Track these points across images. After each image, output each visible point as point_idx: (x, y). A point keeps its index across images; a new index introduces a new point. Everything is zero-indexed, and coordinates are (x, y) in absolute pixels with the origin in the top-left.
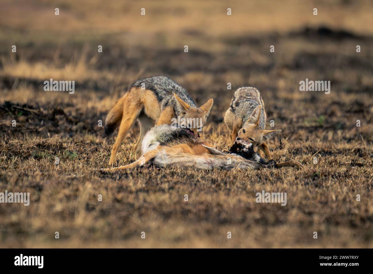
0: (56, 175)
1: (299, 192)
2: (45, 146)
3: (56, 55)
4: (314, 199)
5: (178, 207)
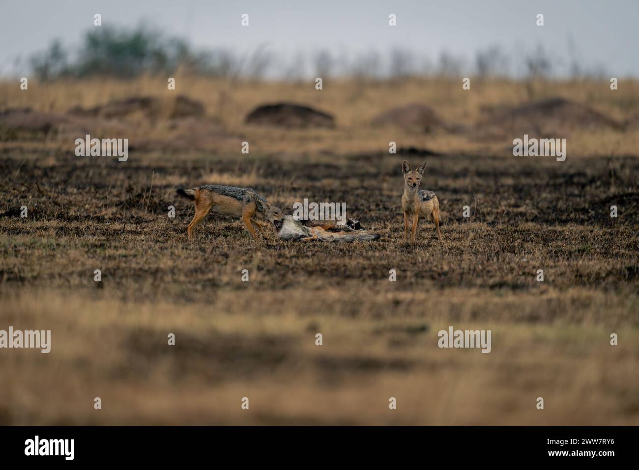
0: (238, 247)
1: (397, 256)
2: (230, 228)
3: (236, 168)
4: (407, 261)
5: (318, 267)
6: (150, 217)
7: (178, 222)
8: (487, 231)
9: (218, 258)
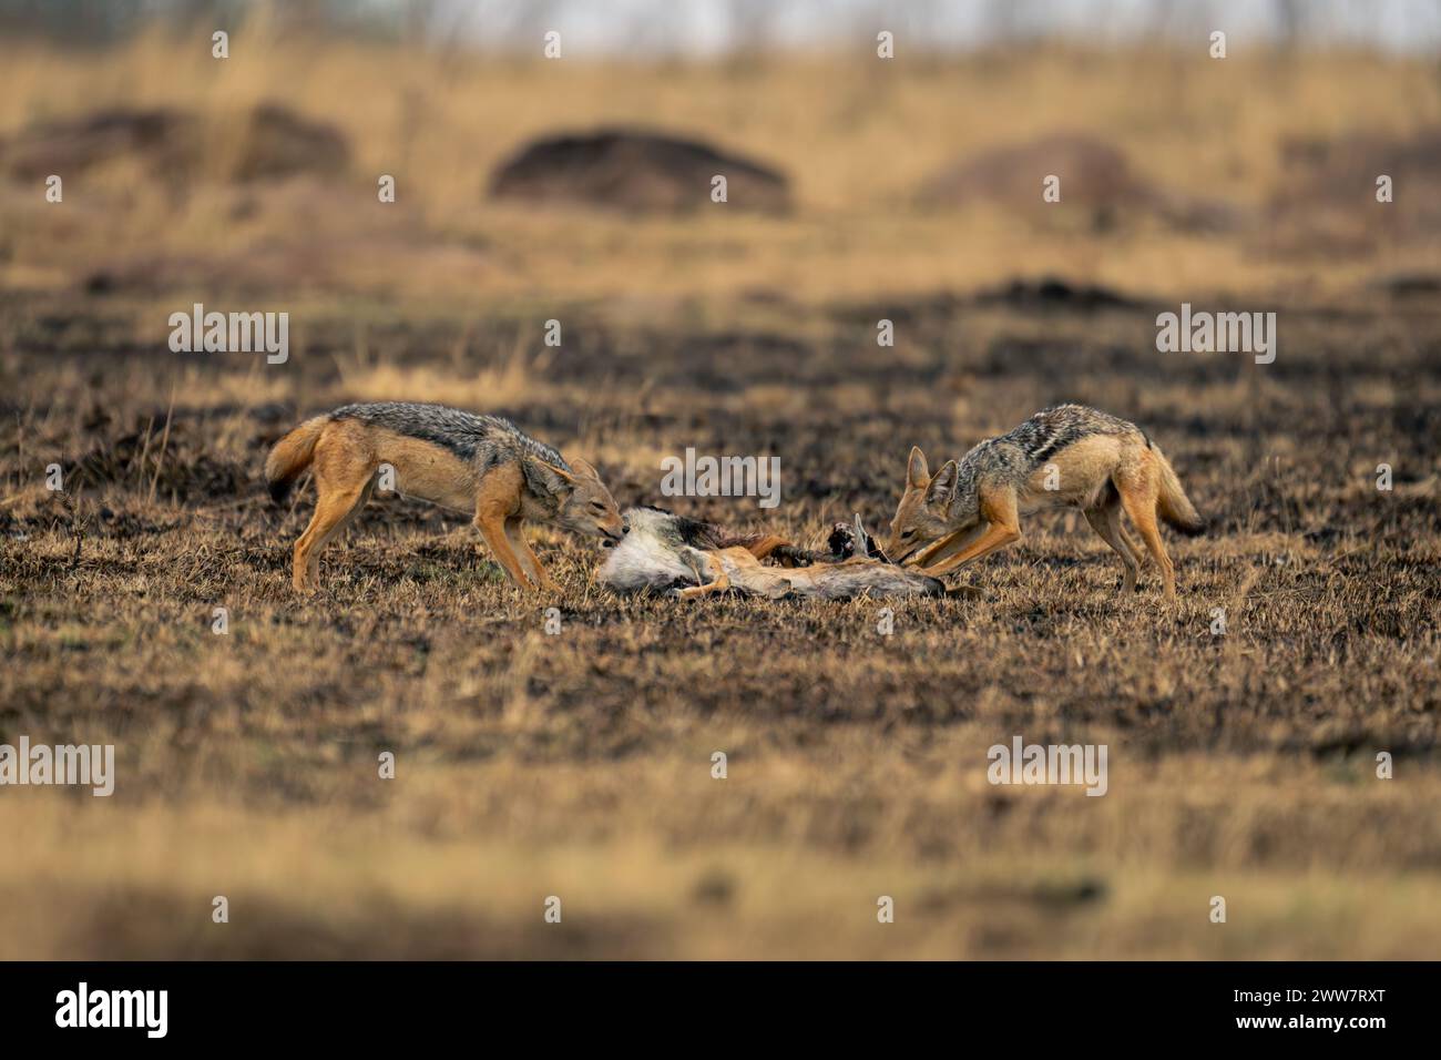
0: (462, 617)
1: (1001, 648)
2: (435, 553)
3: (458, 350)
4: (1034, 663)
5: (733, 685)
6: (164, 516)
7: (258, 531)
8: (1307, 563)
9: (393, 655)
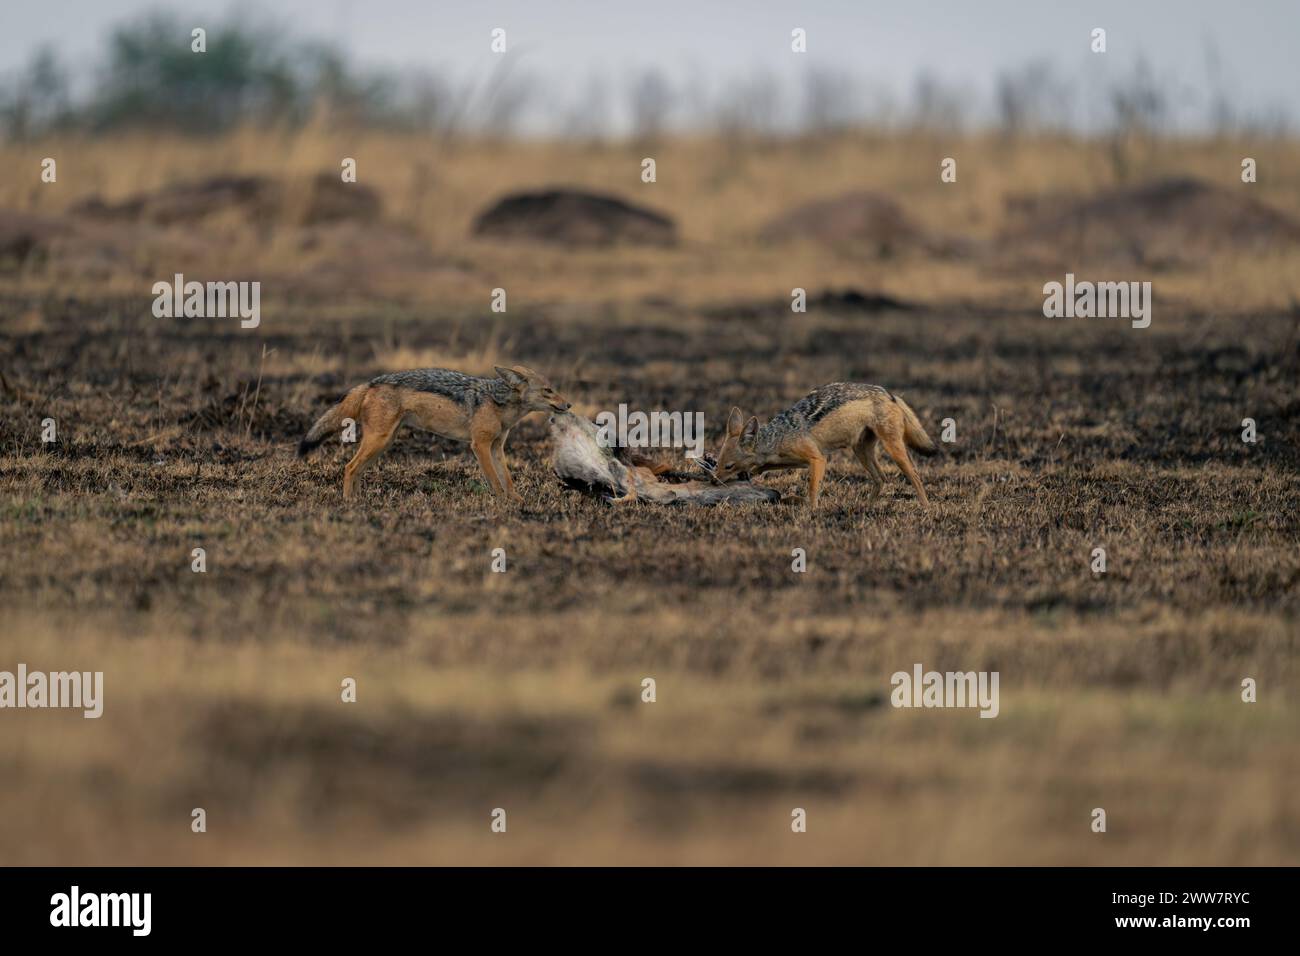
0: (455, 516)
1: (817, 538)
2: (437, 474)
3: (453, 338)
4: (839, 547)
5: (637, 562)
6: (256, 449)
7: (319, 459)
8: (1022, 480)
9: (410, 542)
